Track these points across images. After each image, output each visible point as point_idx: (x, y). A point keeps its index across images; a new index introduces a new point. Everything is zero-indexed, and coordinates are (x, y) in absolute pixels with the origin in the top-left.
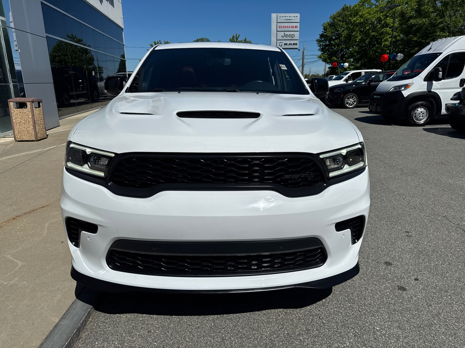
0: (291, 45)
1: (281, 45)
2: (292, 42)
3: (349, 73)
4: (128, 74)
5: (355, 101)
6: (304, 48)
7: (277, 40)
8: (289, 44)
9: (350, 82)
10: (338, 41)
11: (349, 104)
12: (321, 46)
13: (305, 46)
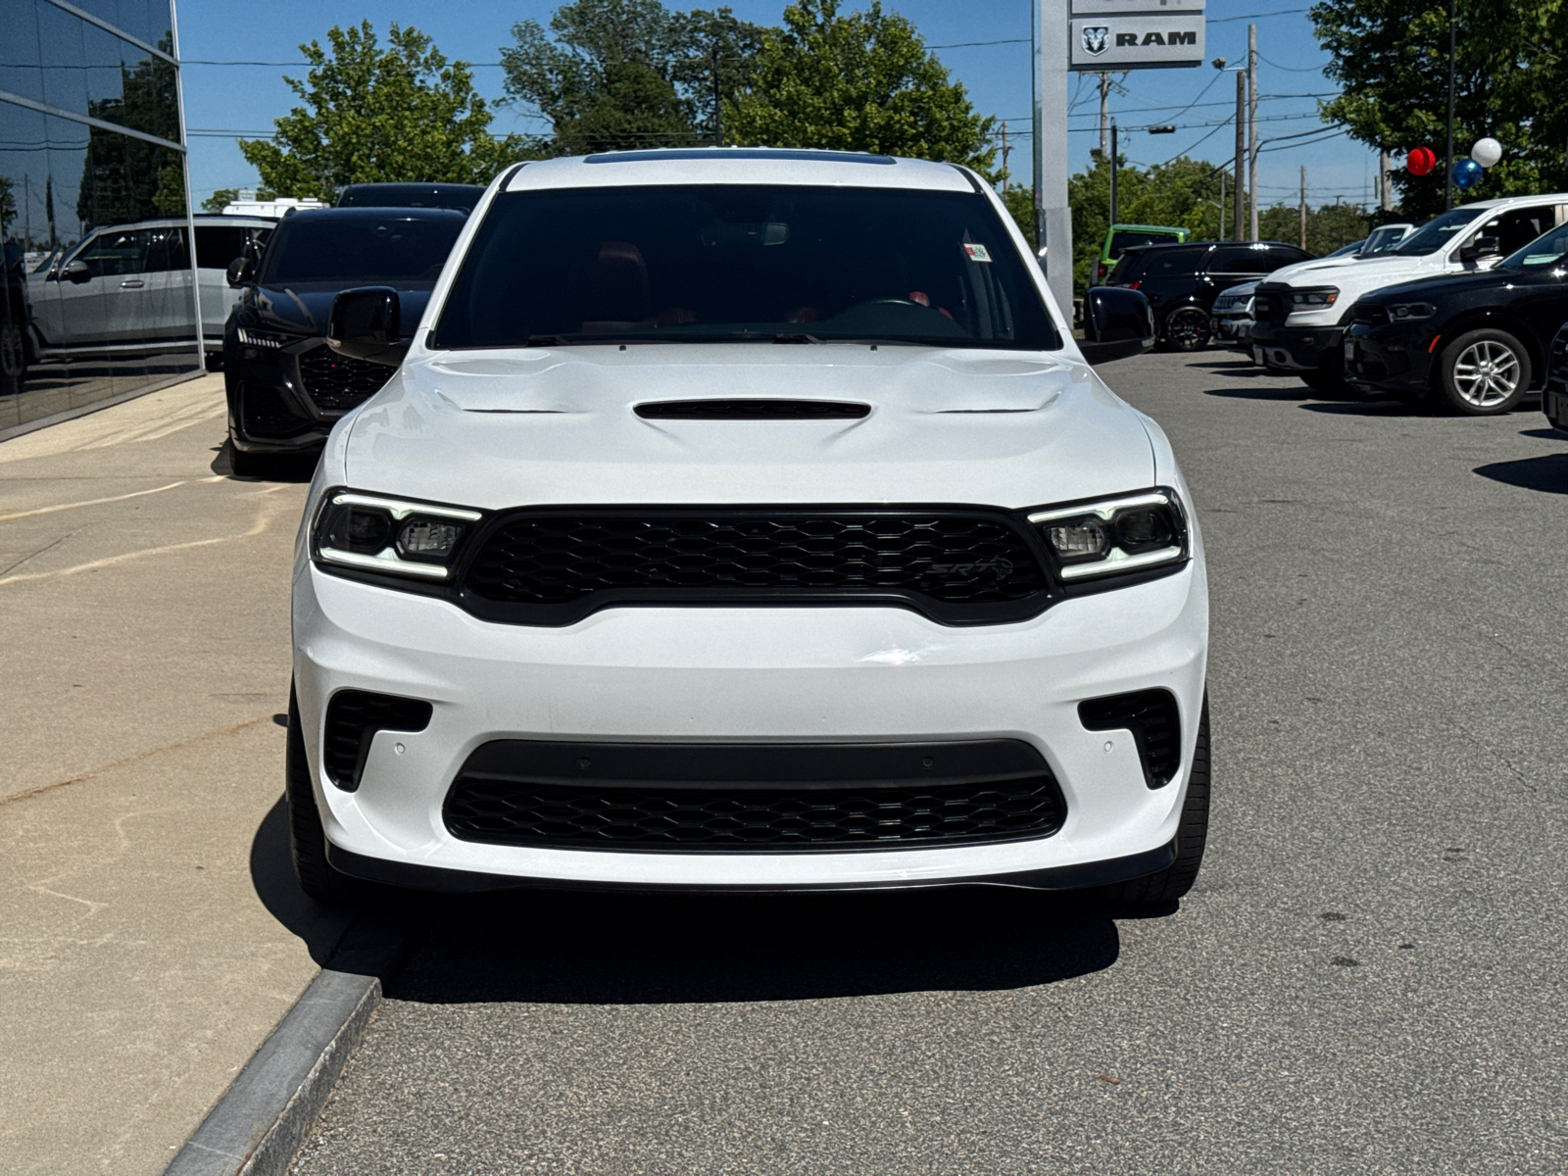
0: (1159, 40)
1: (1096, 46)
2: (1165, 27)
3: (1483, 211)
4: (197, 229)
5: (1509, 374)
6: (1251, 52)
7: (1072, 16)
8: (1149, 36)
9: (1485, 265)
10: (1438, 15)
11: (1479, 389)
12: (1340, 45)
13: (1253, 41)
